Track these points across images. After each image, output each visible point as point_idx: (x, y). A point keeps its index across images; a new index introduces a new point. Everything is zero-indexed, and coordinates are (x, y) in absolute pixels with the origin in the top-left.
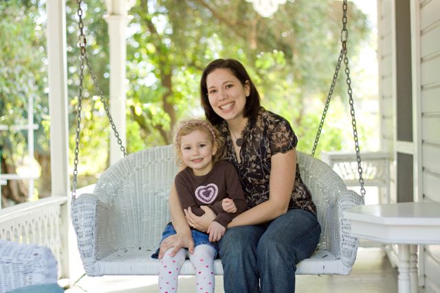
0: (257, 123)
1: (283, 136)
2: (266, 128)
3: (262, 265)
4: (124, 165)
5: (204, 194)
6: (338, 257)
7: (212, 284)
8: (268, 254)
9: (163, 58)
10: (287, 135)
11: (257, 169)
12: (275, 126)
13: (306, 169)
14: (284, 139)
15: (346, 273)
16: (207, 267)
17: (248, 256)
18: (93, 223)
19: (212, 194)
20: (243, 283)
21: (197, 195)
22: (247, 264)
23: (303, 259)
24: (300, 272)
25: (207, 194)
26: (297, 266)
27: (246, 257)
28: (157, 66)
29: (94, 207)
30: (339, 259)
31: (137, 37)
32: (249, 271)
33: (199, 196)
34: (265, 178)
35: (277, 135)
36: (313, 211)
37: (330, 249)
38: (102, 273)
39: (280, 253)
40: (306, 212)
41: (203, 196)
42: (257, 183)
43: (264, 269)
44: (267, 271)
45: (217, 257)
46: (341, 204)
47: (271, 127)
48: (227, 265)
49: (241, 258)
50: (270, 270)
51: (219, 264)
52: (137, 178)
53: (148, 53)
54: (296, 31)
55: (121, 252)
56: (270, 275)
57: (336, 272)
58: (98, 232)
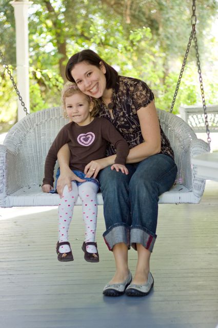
0: (120, 88)
1: (141, 94)
2: (128, 90)
3: (133, 197)
4: (27, 122)
5: (84, 139)
6: (191, 190)
7: (96, 213)
8: (138, 189)
9: (59, 31)
10: (144, 93)
11: (125, 121)
12: (134, 88)
13: (166, 123)
14: (142, 96)
15: (197, 202)
16: (92, 201)
17: (122, 191)
18: (4, 167)
19: (90, 139)
20: (118, 212)
21: (78, 141)
22: (121, 197)
23: (163, 192)
24: (162, 202)
25: (86, 140)
26: (160, 197)
27: (120, 192)
28: (54, 37)
29: (5, 155)
30: (191, 191)
31: (38, 14)
32: (123, 202)
33: (80, 141)
34: (132, 128)
35: (137, 94)
36: (171, 155)
37: (185, 184)
38: (11, 205)
39: (147, 187)
40: (166, 156)
41: (83, 141)
42: (126, 132)
43: (135, 201)
44: (136, 202)
45: (99, 191)
46: (192, 150)
47: (132, 89)
48: (106, 197)
49: (116, 193)
50: (139, 201)
51: (100, 196)
52: (36, 132)
53: (47, 27)
54: (161, 9)
55: (25, 188)
56: (139, 204)
57: (190, 202)
58: (8, 174)
